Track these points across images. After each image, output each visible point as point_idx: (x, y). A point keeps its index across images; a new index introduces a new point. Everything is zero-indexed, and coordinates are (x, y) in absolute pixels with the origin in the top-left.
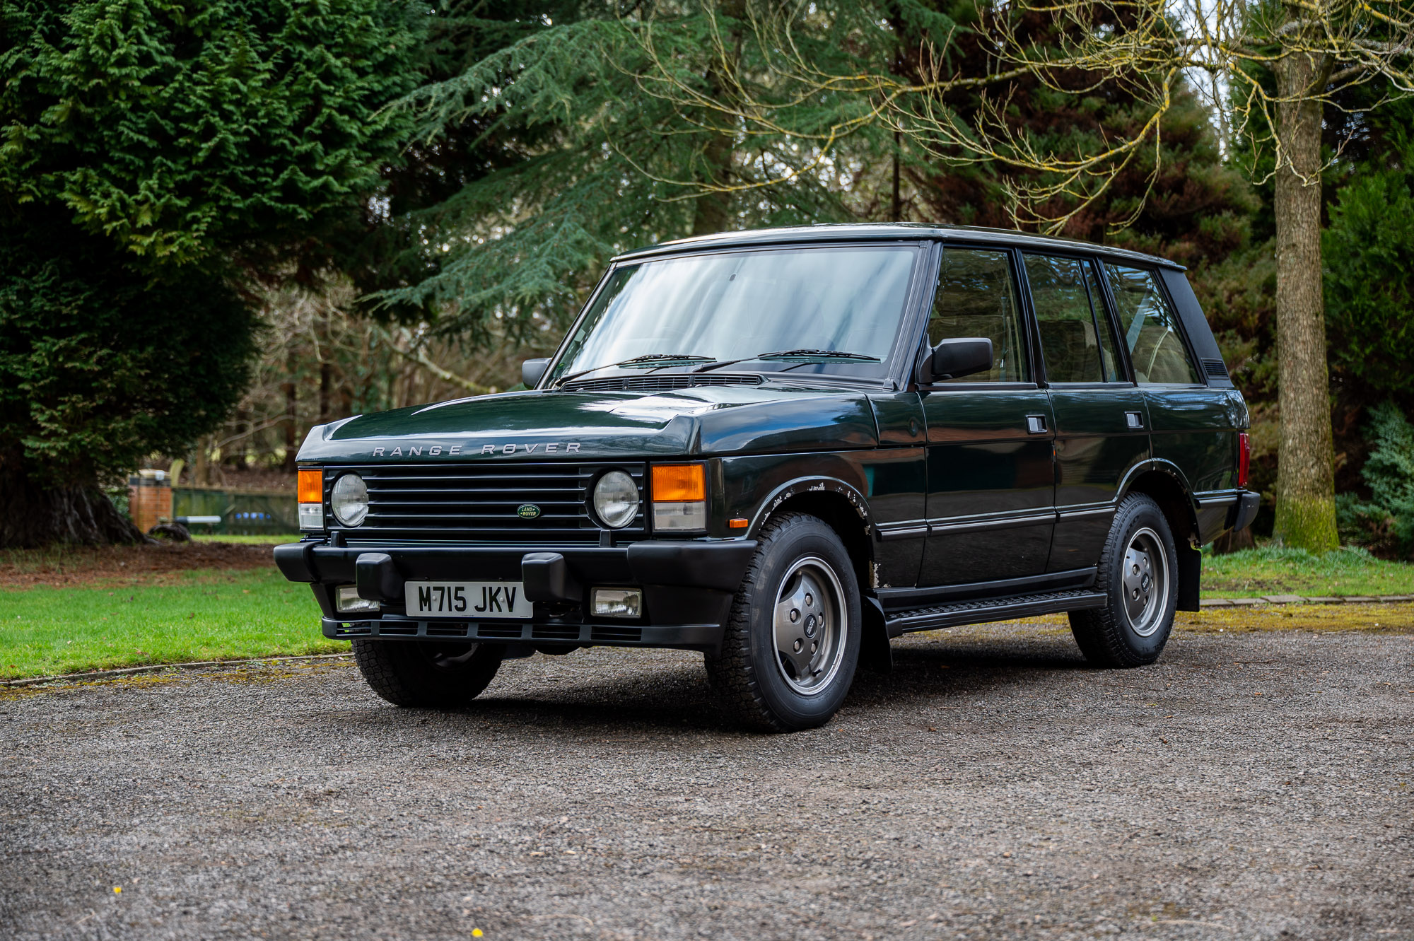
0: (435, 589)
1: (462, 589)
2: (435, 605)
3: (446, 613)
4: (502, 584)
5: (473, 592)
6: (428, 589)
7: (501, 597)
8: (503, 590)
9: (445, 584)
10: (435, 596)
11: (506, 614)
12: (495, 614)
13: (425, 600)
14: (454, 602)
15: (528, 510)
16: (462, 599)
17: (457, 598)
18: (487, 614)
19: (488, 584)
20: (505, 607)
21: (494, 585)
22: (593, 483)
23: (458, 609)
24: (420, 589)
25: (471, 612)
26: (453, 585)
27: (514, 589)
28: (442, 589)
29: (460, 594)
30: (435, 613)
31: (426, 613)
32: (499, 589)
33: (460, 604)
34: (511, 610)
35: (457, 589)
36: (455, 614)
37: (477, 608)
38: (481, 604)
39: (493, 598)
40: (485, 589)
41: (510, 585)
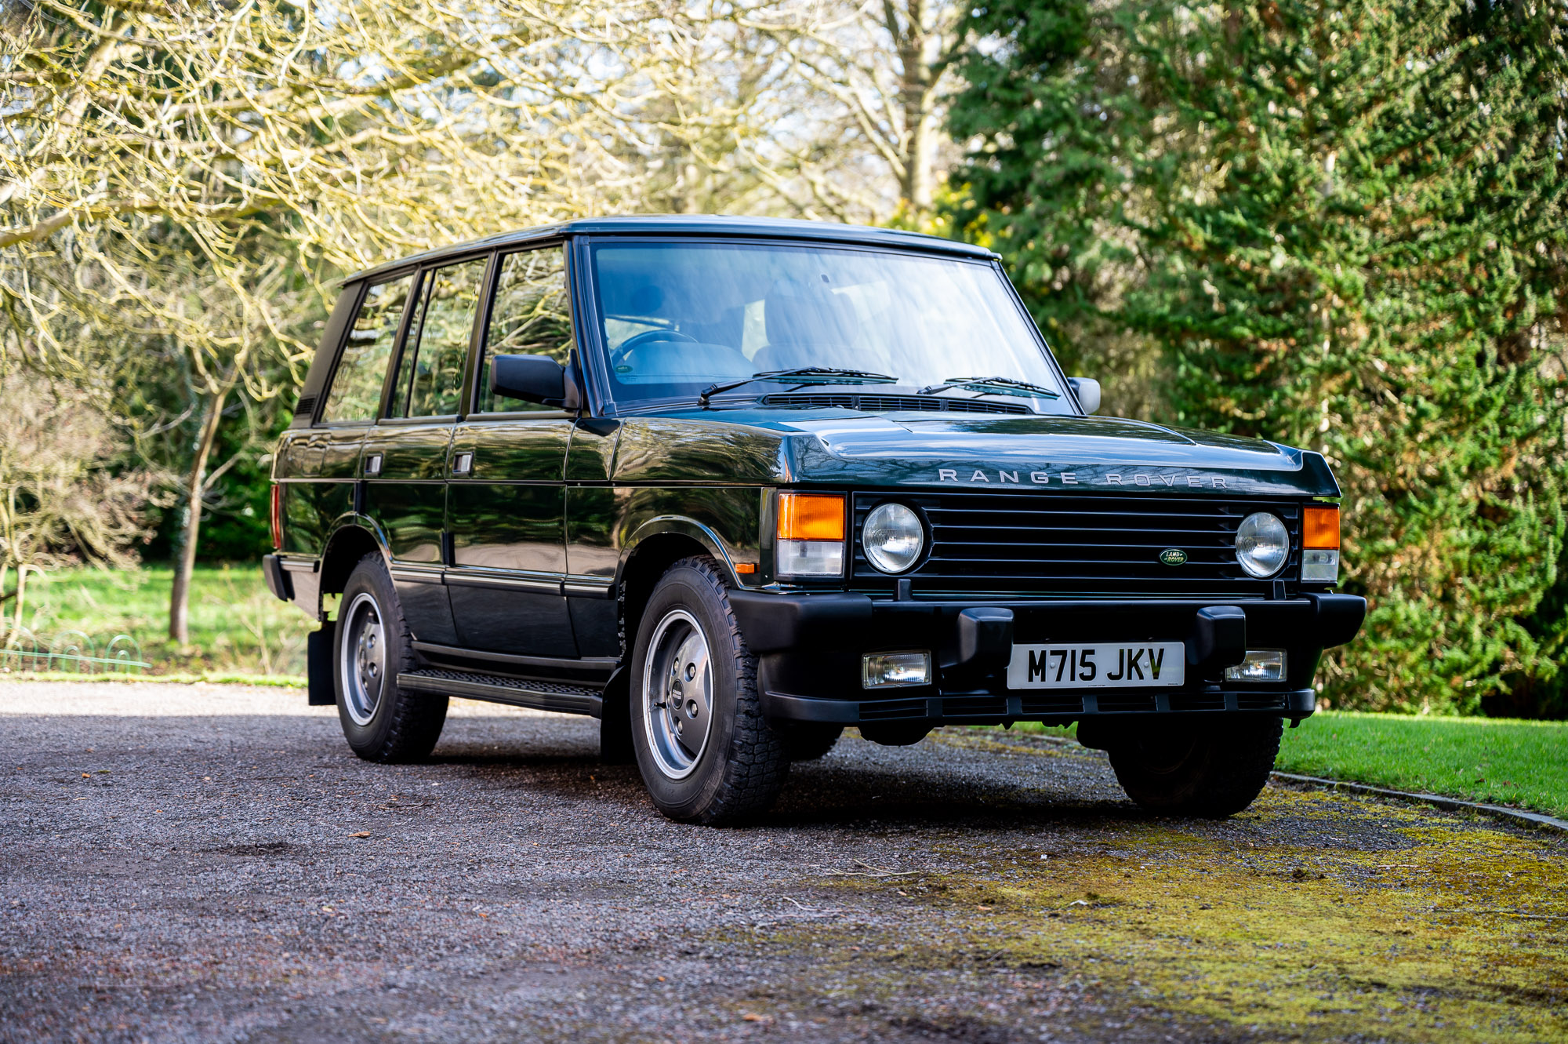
0: (1053, 653)
1: (1092, 652)
2: (1051, 674)
3: (1066, 683)
4: (1146, 646)
5: (1107, 656)
6: (1043, 653)
7: (1144, 662)
8: (1146, 654)
9: (1068, 647)
10: (1053, 662)
11: (1149, 681)
12: (1135, 682)
13: (1037, 667)
14: (1079, 669)
15: (1174, 556)
16: (1092, 665)
17: (1084, 664)
18: (1124, 683)
19: (1126, 646)
20: (1148, 673)
21: (1135, 647)
22: (1234, 524)
23: (1082, 677)
24: (1032, 654)
25: (1101, 681)
26: (1079, 647)
27: (1161, 652)
28: (1064, 653)
29: (1088, 658)
30: (1051, 683)
31: (1037, 684)
32: (1142, 651)
33: (1087, 671)
34: (1156, 675)
35: (1085, 653)
36: (1079, 684)
37: (1110, 676)
38: (1116, 672)
39: (1133, 663)
40: (1122, 652)
41: (1156, 646)
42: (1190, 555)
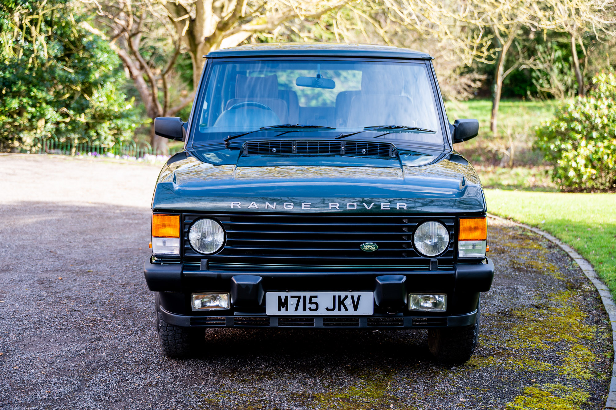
0: (292, 297)
1: (316, 297)
2: (292, 308)
3: (300, 312)
4: (349, 294)
5: (325, 299)
6: (286, 297)
7: (348, 302)
8: (349, 299)
9: (302, 294)
10: (292, 302)
11: (351, 312)
12: (343, 312)
13: (283, 304)
14: (308, 306)
15: (369, 246)
16: (316, 304)
17: (311, 303)
18: (336, 312)
19: (337, 294)
20: (351, 308)
21: (343, 295)
22: (414, 229)
23: (310, 309)
24: (280, 298)
25: (322, 311)
26: (308, 295)
27: (359, 297)
28: (299, 297)
29: (314, 300)
30: (291, 312)
31: (283, 312)
32: (346, 297)
33: (313, 307)
34: (356, 308)
35: (311, 297)
36: (308, 313)
37: (327, 309)
38: (331, 307)
39: (341, 303)
40: (334, 297)
41: (356, 294)
42: (380, 245)
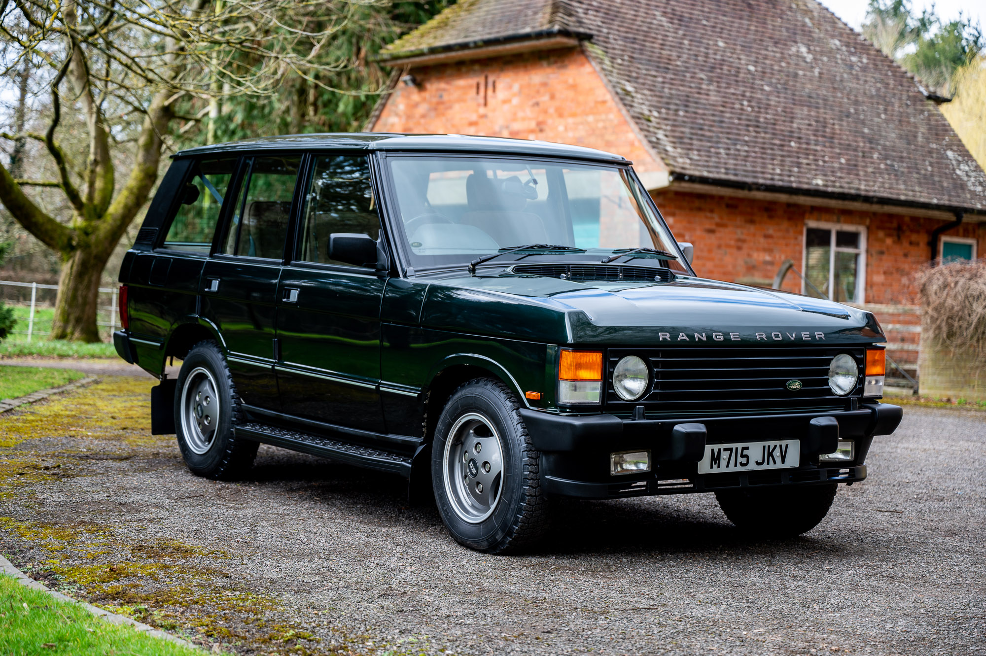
0: (725, 450)
1: (747, 448)
2: (723, 463)
3: (732, 469)
4: (778, 443)
5: (755, 450)
6: (720, 450)
7: (777, 453)
8: (778, 448)
9: (733, 446)
10: (725, 455)
11: (779, 465)
12: (771, 466)
13: (715, 459)
14: (740, 460)
15: (795, 385)
16: (747, 457)
17: (742, 456)
18: (765, 467)
19: (767, 443)
20: (779, 460)
21: (772, 444)
22: (828, 362)
23: (741, 464)
24: (713, 451)
25: (752, 467)
26: (740, 446)
27: (787, 446)
28: (731, 450)
29: (745, 452)
30: (723, 469)
31: (715, 470)
32: (775, 446)
33: (744, 461)
34: (783, 462)
35: (743, 449)
36: (740, 469)
37: (758, 463)
38: (760, 461)
39: (770, 454)
40: (764, 447)
41: (784, 443)
42: (804, 383)
